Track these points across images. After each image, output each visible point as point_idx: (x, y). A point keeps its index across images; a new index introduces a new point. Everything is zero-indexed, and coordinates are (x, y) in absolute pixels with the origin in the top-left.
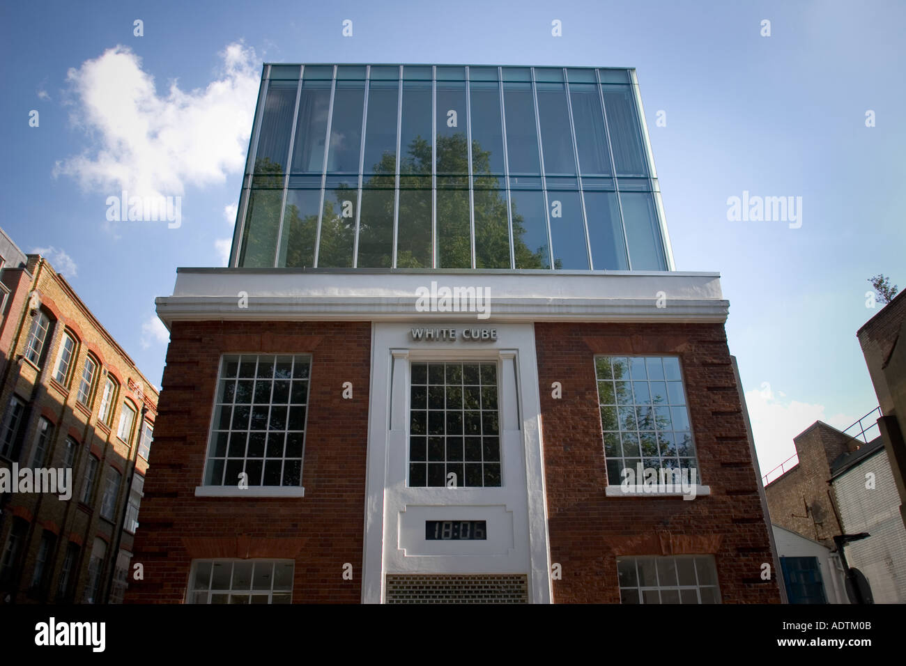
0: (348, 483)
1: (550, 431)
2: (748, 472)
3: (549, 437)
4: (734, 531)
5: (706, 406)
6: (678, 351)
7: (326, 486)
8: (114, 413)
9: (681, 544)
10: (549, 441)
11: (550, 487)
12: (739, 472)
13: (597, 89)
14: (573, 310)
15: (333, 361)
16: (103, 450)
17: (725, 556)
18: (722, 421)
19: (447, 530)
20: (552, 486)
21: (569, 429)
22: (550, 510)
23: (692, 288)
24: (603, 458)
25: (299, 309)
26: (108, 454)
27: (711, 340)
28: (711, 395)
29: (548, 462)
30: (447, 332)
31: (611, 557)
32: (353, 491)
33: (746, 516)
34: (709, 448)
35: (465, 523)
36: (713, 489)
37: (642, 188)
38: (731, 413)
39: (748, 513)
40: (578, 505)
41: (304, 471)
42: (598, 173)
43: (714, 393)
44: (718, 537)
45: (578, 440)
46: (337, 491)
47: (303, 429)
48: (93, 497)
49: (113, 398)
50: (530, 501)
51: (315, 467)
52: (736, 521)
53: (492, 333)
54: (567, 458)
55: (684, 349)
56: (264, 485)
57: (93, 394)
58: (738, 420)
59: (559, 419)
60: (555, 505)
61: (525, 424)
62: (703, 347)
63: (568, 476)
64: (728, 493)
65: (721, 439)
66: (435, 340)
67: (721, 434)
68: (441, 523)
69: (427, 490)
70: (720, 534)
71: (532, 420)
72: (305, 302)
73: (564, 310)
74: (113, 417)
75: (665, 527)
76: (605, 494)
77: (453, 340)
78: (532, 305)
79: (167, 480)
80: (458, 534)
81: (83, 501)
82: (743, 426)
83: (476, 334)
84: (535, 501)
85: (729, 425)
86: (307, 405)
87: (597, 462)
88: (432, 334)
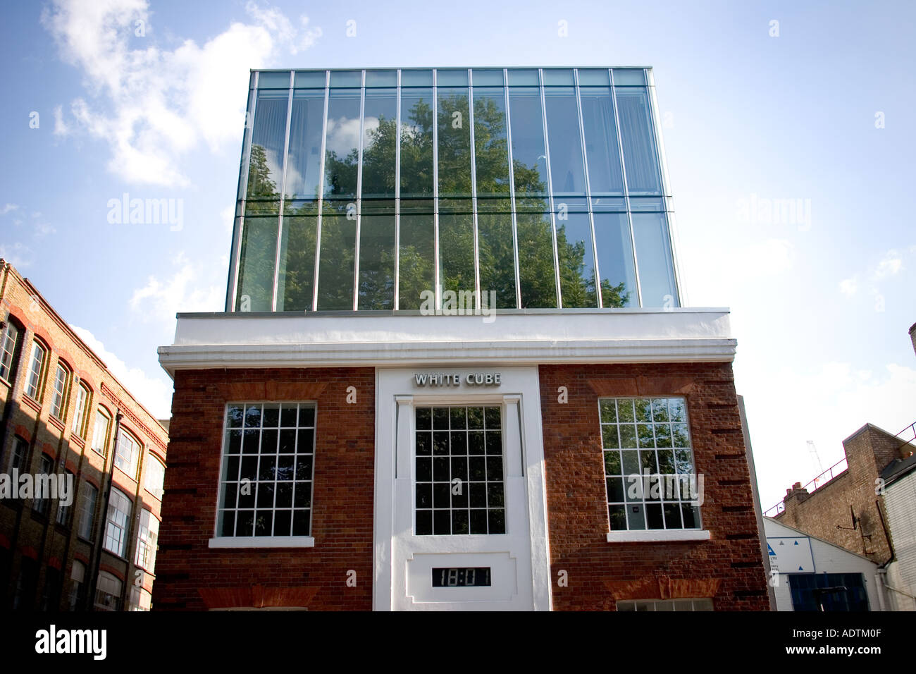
0: (356, 533)
1: (553, 477)
2: (749, 516)
3: (552, 483)
4: (732, 575)
5: (709, 449)
6: (684, 392)
7: (335, 536)
8: (87, 423)
9: (679, 588)
10: (552, 487)
11: (553, 534)
12: (740, 516)
13: (610, 91)
14: (578, 353)
15: (338, 409)
16: (78, 465)
17: (723, 599)
18: (726, 465)
19: (453, 577)
20: (554, 532)
21: (572, 475)
22: (552, 556)
23: (700, 325)
24: (605, 504)
25: (302, 356)
26: (83, 469)
27: (718, 380)
28: (716, 438)
29: (552, 508)
30: (451, 377)
31: (611, 601)
32: (362, 540)
33: (744, 559)
34: (712, 493)
35: (470, 570)
36: (713, 533)
37: (655, 207)
38: (735, 456)
39: (747, 557)
40: (580, 551)
41: (313, 521)
42: (610, 191)
43: (718, 436)
44: (716, 581)
45: (581, 486)
46: (345, 541)
47: (311, 479)
48: (70, 517)
49: (86, 406)
50: (533, 548)
51: (323, 517)
52: (735, 565)
53: (496, 378)
54: (570, 504)
55: (689, 390)
56: (275, 535)
57: (65, 404)
58: (741, 464)
59: (562, 465)
60: (557, 551)
61: (529, 470)
62: (709, 387)
63: (570, 522)
64: (729, 537)
65: (723, 483)
66: (439, 385)
67: (723, 478)
68: (447, 570)
69: (433, 538)
70: (718, 579)
71: (535, 467)
72: (308, 349)
73: (569, 353)
74: (87, 427)
75: (665, 572)
76: (606, 539)
77: (457, 386)
78: (536, 349)
79: (180, 533)
80: (464, 581)
81: (59, 522)
82: (746, 470)
83: (480, 380)
84: (537, 548)
85: (732, 469)
86: (313, 454)
87: (599, 508)
88: (436, 379)
